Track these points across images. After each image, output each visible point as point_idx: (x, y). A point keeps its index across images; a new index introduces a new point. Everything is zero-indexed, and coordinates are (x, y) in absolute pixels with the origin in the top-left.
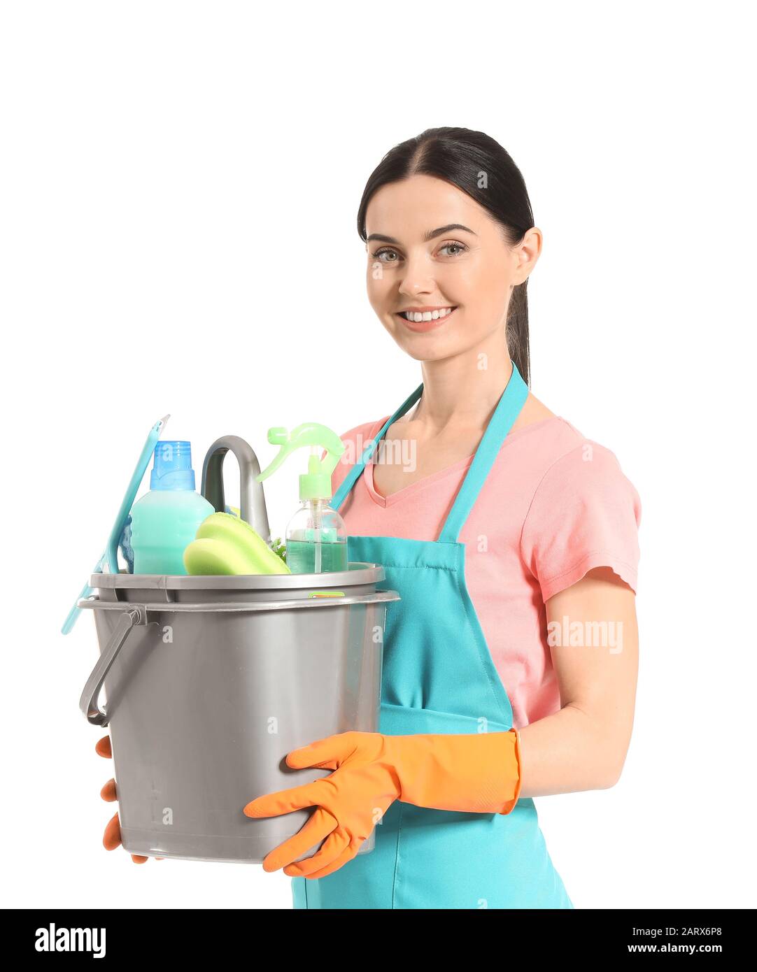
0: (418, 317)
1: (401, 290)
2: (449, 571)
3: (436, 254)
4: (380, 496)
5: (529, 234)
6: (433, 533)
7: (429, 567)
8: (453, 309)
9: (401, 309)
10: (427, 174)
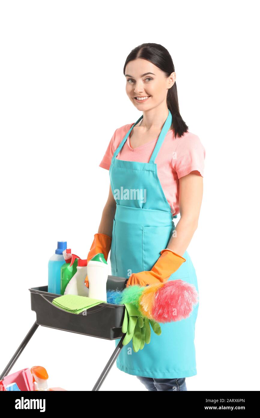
0: (140, 99)
1: (135, 92)
2: (153, 172)
3: (144, 81)
4: (131, 149)
5: (173, 74)
6: (147, 160)
7: (147, 171)
8: (150, 96)
9: (135, 97)
10: (141, 58)
